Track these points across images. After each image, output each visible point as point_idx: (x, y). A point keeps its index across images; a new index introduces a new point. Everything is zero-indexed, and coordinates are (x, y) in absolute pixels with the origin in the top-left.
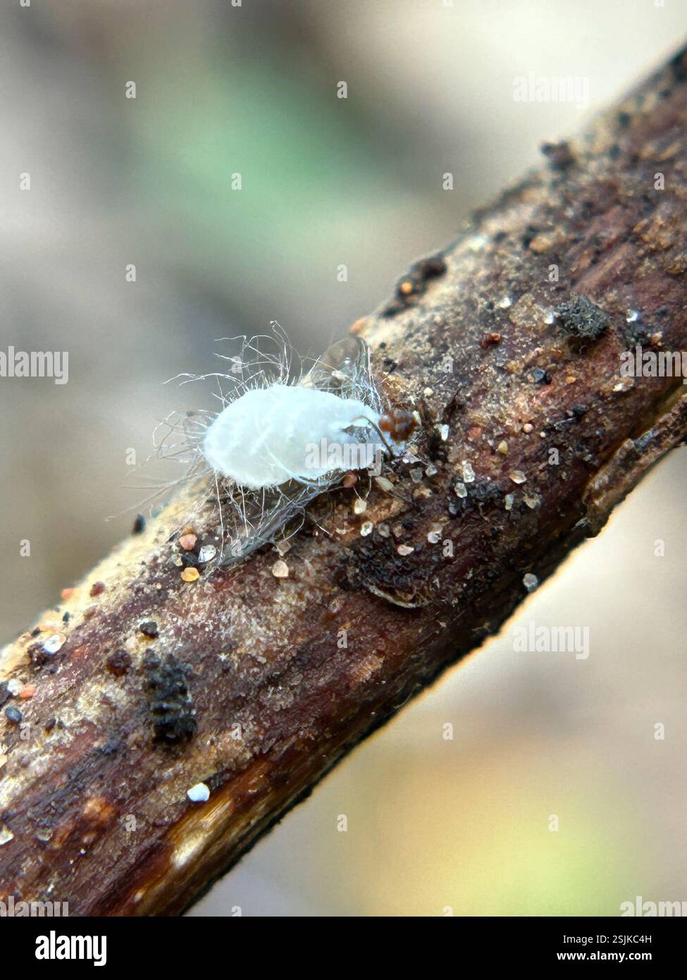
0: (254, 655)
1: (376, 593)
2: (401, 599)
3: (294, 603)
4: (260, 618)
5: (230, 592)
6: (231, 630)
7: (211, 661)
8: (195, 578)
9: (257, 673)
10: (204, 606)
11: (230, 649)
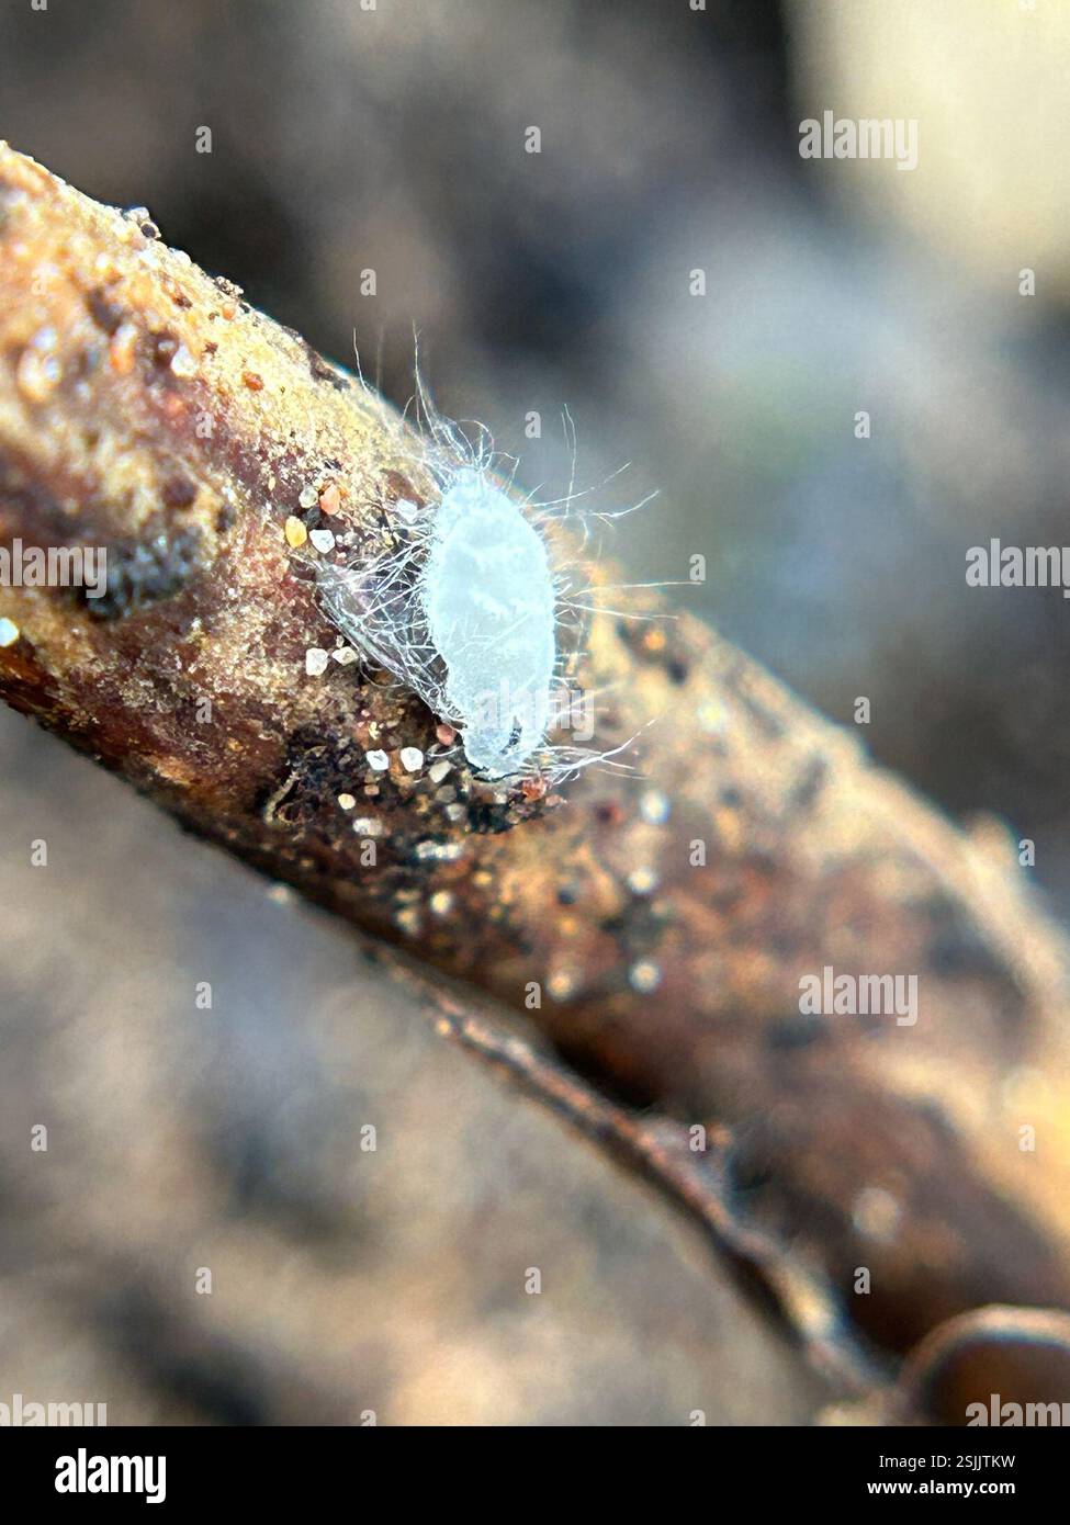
0: (200, 658)
1: (288, 781)
2: (279, 805)
3: (273, 689)
4: (249, 652)
5: (281, 599)
6: (231, 621)
7: (189, 610)
8: (291, 541)
9: (174, 667)
10: (261, 576)
11: (206, 628)
